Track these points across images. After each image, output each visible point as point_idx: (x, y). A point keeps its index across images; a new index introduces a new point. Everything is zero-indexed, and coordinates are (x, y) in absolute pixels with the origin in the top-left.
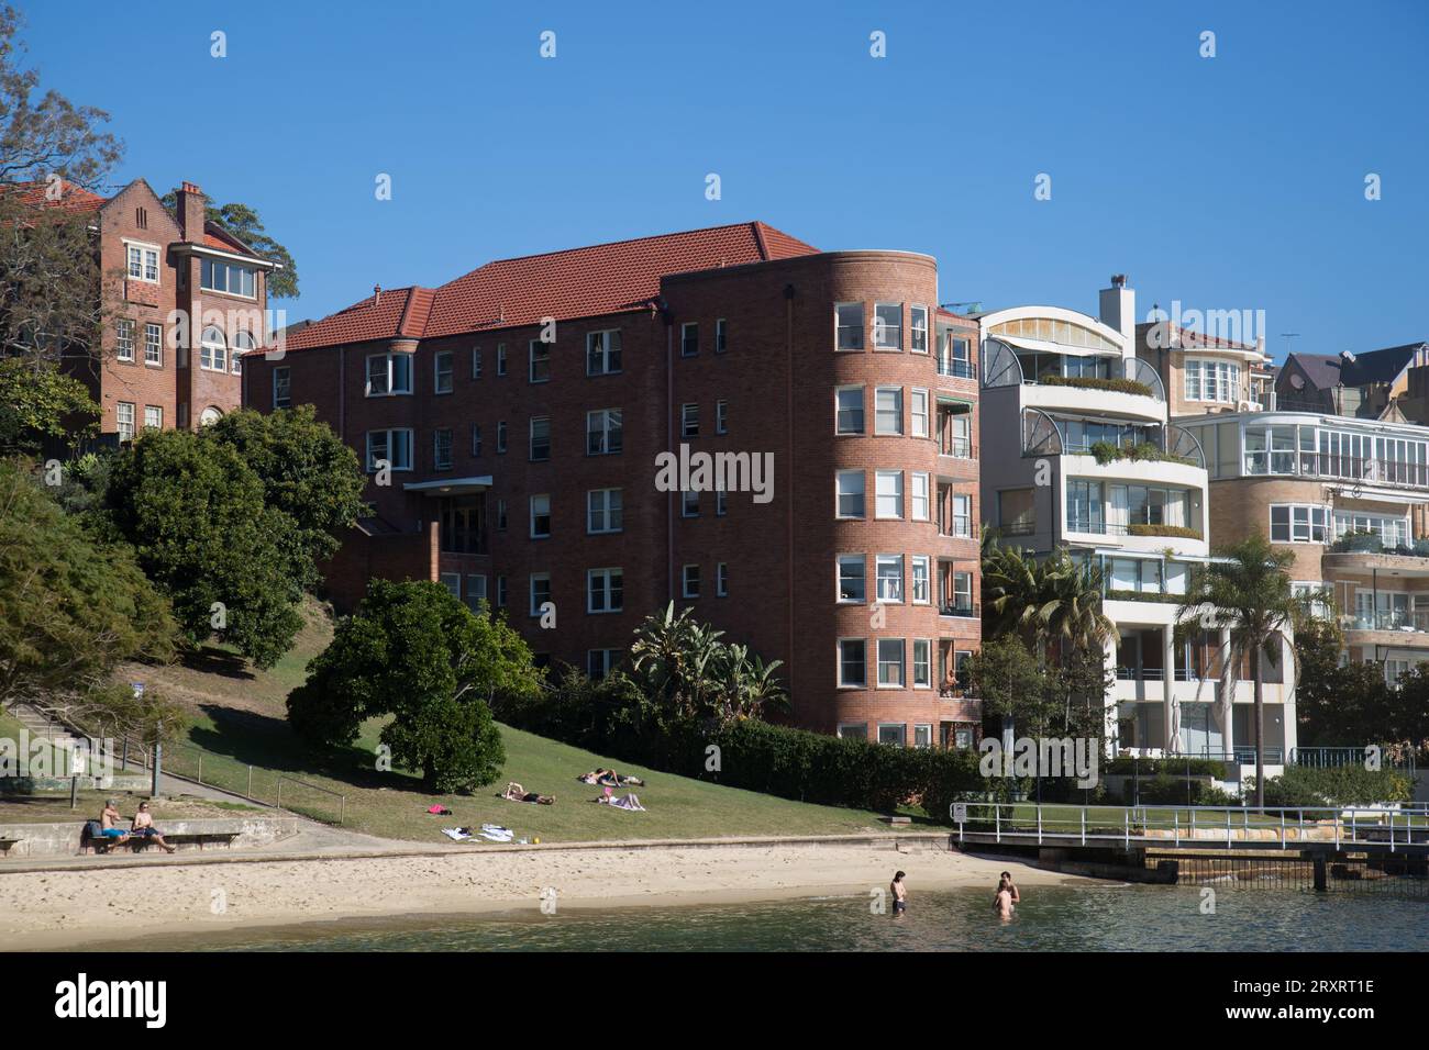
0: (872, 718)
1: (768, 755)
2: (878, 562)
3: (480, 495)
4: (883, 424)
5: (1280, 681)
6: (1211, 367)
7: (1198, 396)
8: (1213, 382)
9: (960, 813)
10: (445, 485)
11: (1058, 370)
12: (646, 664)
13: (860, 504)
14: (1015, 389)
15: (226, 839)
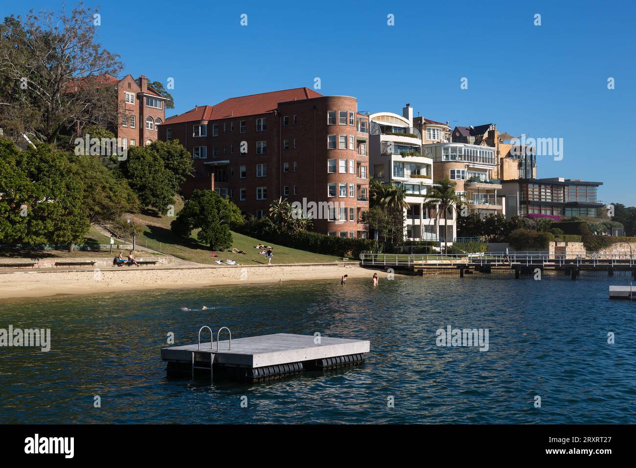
0: (338, 230)
1: (308, 241)
2: (340, 185)
3: (226, 165)
4: (341, 146)
5: (452, 219)
6: (434, 130)
7: (430, 138)
8: (434, 134)
9: (362, 257)
10: (216, 163)
11: (391, 131)
12: (273, 214)
13: (335, 168)
14: (379, 136)
15: (154, 263)
